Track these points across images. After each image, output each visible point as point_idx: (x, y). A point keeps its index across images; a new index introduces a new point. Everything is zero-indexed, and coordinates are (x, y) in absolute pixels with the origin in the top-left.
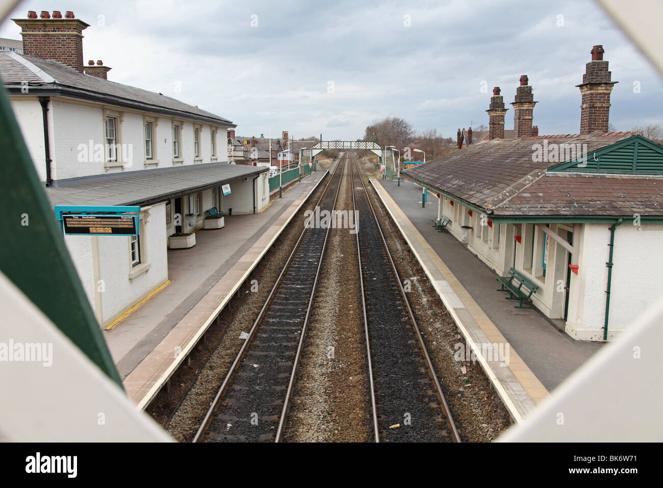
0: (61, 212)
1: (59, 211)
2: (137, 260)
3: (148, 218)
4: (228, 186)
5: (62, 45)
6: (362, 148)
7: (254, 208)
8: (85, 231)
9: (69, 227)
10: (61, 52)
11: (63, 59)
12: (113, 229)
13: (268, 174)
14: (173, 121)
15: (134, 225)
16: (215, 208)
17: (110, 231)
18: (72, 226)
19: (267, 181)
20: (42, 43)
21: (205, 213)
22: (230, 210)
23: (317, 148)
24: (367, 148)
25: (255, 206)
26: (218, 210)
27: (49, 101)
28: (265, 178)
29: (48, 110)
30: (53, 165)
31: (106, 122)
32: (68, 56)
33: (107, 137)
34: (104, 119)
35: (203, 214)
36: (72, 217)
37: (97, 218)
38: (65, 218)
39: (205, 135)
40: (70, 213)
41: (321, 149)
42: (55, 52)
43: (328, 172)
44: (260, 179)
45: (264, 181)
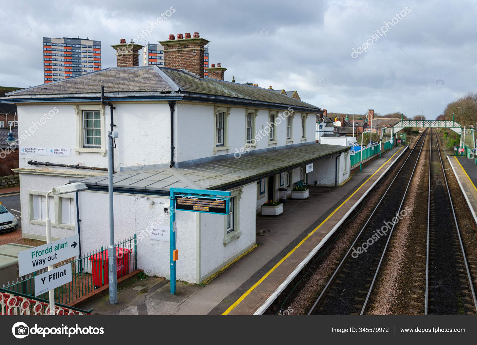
0: (174, 192)
1: (173, 191)
2: (231, 228)
3: (241, 196)
4: (312, 165)
5: (190, 58)
6: (442, 126)
7: (336, 181)
8: (190, 208)
9: (179, 204)
10: (189, 63)
11: (190, 68)
12: (210, 208)
13: (350, 152)
14: (270, 111)
15: (225, 206)
16: (302, 180)
17: (208, 210)
18: (181, 203)
19: (348, 158)
20: (177, 57)
21: (294, 184)
22: (316, 182)
23: (399, 126)
24: (447, 126)
25: (337, 180)
26: (305, 182)
27: (175, 104)
28: (347, 156)
29: (175, 110)
30: (176, 151)
31: (217, 116)
32: (193, 66)
33: (217, 127)
34: (215, 114)
35: (292, 186)
36: (181, 197)
37: (199, 199)
38: (176, 197)
39: (297, 120)
40: (181, 193)
41: (402, 127)
42: (185, 63)
43: (408, 148)
44: (342, 157)
45: (346, 158)
